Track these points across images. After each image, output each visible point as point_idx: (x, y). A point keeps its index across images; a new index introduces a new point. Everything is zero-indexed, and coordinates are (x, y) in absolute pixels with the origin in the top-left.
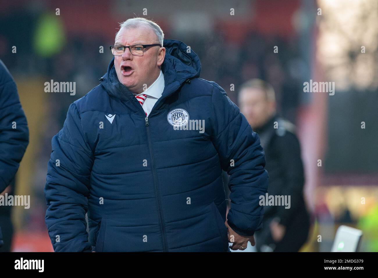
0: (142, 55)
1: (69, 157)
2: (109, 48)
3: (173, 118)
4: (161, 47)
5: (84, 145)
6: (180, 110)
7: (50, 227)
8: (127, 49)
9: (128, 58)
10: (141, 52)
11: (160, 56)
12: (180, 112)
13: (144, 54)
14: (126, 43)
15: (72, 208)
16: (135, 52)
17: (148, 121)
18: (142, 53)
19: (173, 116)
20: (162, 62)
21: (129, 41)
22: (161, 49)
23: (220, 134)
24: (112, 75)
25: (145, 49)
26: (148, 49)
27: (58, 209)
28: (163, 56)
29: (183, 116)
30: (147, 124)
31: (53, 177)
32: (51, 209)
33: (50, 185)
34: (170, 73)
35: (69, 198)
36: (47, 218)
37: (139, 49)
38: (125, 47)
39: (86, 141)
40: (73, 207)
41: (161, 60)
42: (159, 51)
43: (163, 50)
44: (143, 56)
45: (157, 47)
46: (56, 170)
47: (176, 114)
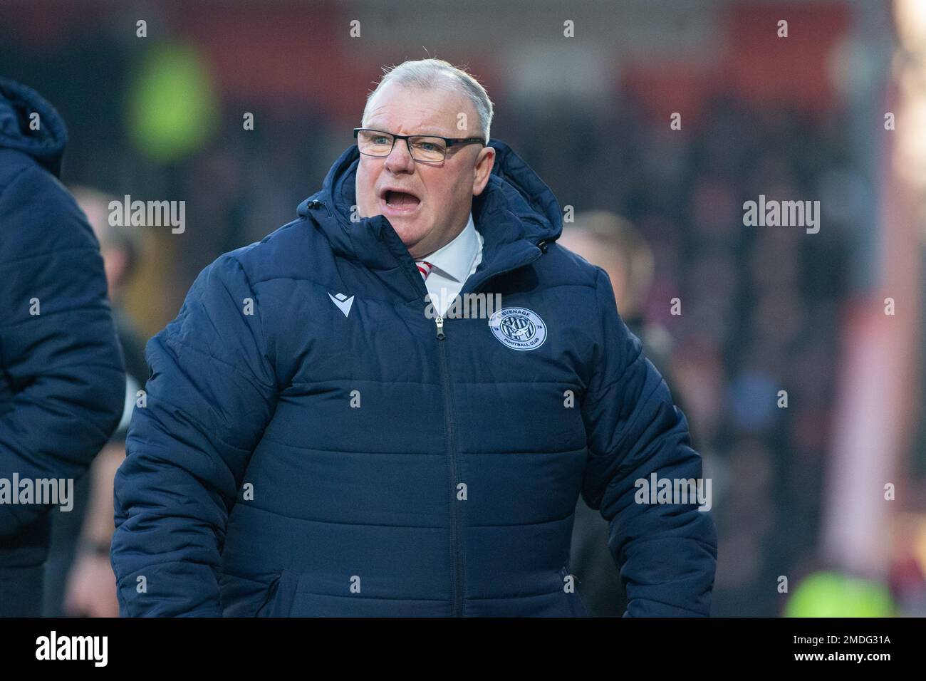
0: (441, 163)
1: (207, 391)
2: (353, 136)
3: (505, 327)
4: (484, 146)
5: (255, 365)
6: (522, 311)
7: (128, 574)
8: (401, 144)
9: (403, 167)
10: (436, 157)
11: (479, 171)
12: (521, 317)
13: (447, 161)
14: (400, 128)
15: (194, 531)
16: (419, 154)
17: (444, 327)
18: (442, 158)
19: (505, 322)
20: (483, 185)
21: (409, 123)
22: (485, 151)
23: (606, 389)
24: (343, 200)
25: (448, 150)
26: (454, 152)
27: (156, 530)
28: (488, 171)
29: (530, 327)
30: (440, 335)
31: (150, 441)
32: (135, 528)
33: (143, 463)
34: (506, 215)
35: (189, 502)
36: (122, 548)
37: (430, 146)
38: (396, 137)
39: (263, 354)
40: (196, 528)
41: (482, 178)
42: (480, 155)
43: (489, 155)
44: (442, 166)
45: (477, 146)
46: (162, 424)
47: (512, 319)
